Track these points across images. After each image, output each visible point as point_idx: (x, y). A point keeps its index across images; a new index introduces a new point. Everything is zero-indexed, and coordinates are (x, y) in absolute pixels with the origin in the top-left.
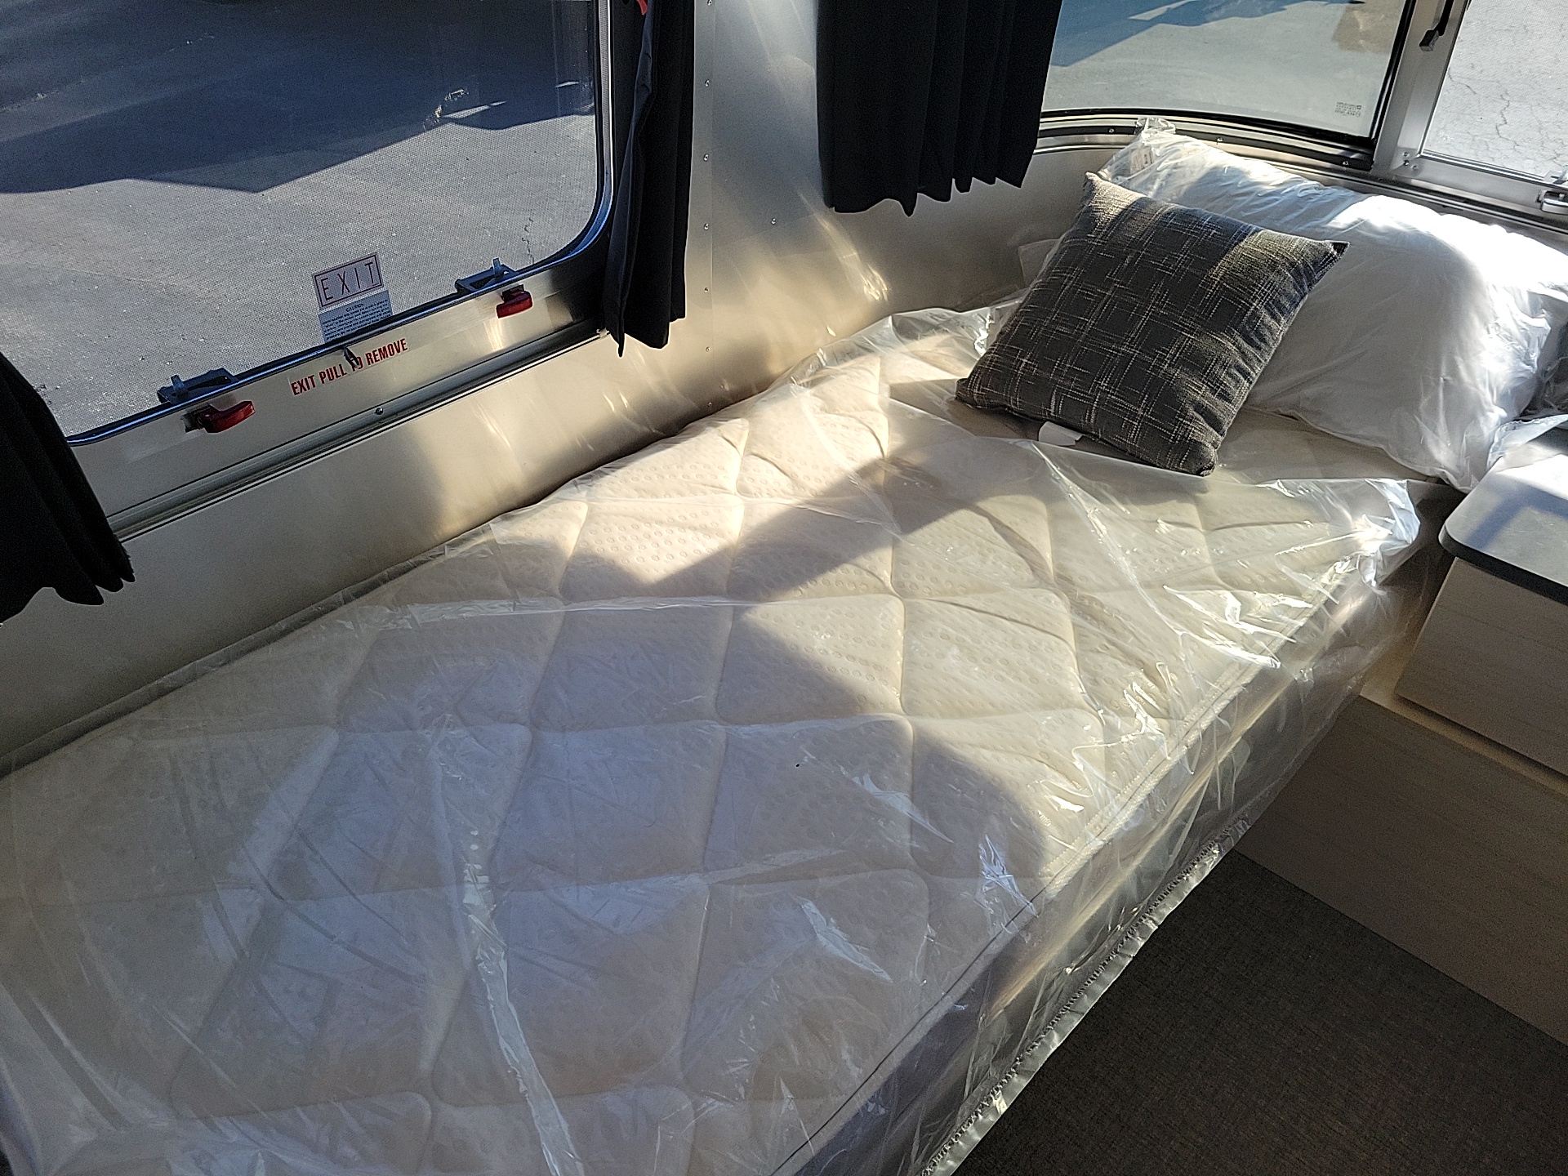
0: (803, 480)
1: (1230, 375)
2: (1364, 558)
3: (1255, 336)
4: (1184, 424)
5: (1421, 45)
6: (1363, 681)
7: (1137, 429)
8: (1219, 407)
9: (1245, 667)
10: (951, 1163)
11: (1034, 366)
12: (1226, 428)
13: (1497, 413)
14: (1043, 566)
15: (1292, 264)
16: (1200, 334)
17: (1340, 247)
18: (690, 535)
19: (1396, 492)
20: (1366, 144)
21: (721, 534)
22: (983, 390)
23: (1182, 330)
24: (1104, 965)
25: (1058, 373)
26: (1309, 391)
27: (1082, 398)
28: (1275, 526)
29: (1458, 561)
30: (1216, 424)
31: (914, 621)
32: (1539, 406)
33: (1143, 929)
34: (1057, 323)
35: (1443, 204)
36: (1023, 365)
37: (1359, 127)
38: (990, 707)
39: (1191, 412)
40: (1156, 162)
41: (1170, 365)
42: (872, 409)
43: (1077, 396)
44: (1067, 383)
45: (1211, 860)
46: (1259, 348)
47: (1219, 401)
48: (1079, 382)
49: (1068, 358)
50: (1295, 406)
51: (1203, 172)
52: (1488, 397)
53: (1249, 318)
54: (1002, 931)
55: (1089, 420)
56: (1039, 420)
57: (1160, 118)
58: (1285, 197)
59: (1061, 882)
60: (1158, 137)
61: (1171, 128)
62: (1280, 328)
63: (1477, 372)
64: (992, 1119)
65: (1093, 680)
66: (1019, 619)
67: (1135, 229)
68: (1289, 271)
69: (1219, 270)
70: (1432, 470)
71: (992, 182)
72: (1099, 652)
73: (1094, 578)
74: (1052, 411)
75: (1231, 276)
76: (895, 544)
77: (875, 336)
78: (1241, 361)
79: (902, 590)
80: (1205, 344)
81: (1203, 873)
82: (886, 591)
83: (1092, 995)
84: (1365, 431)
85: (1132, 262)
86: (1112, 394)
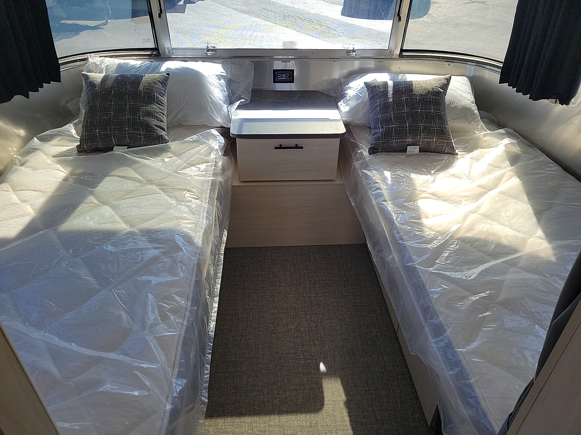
0: (44, 190)
1: (160, 115)
2: (217, 150)
3: (160, 103)
4: (156, 132)
5: (159, 17)
6: (232, 182)
7: (143, 138)
8: (161, 124)
9: (207, 182)
10: (213, 323)
11: (101, 131)
12: (166, 130)
13: (225, 106)
14: (141, 181)
15: (159, 81)
16: (146, 106)
17: (168, 74)
18: (16, 220)
19: (214, 132)
20: (156, 49)
21: (27, 215)
22: (88, 145)
23: (140, 106)
24: (218, 266)
25: (110, 130)
26: (180, 116)
27: (122, 135)
28: (193, 149)
29: (238, 139)
30: (163, 129)
31: (115, 208)
32: (232, 102)
33: (221, 254)
34: (101, 117)
35: (185, 59)
36: (97, 132)
37: (152, 45)
38: (154, 216)
39: (155, 128)
40: (100, 66)
41: (143, 117)
42: (51, 164)
43: (120, 135)
44: (115, 132)
45: (226, 233)
46: (163, 106)
47: (161, 123)
48: (119, 131)
49: (111, 125)
50: (178, 121)
51: (116, 66)
52: (222, 103)
53: (156, 98)
54: (195, 260)
55: (127, 141)
56: (111, 148)
57: (92, 54)
58: (144, 67)
59: (200, 242)
60: (94, 59)
61: (97, 56)
62: (165, 99)
63: (216, 97)
64: (216, 309)
65: (176, 199)
66: (146, 194)
67: (109, 83)
68: (159, 83)
69: (141, 87)
70: (219, 125)
71: (50, 83)
72: (172, 192)
73: (158, 177)
74: (114, 143)
75: (145, 88)
76: (92, 193)
77: (34, 144)
78: (160, 111)
79: (104, 203)
80: (148, 108)
81: (226, 236)
82: (99, 205)
83: (220, 273)
84: (199, 121)
85: (114, 92)
86: (131, 131)
